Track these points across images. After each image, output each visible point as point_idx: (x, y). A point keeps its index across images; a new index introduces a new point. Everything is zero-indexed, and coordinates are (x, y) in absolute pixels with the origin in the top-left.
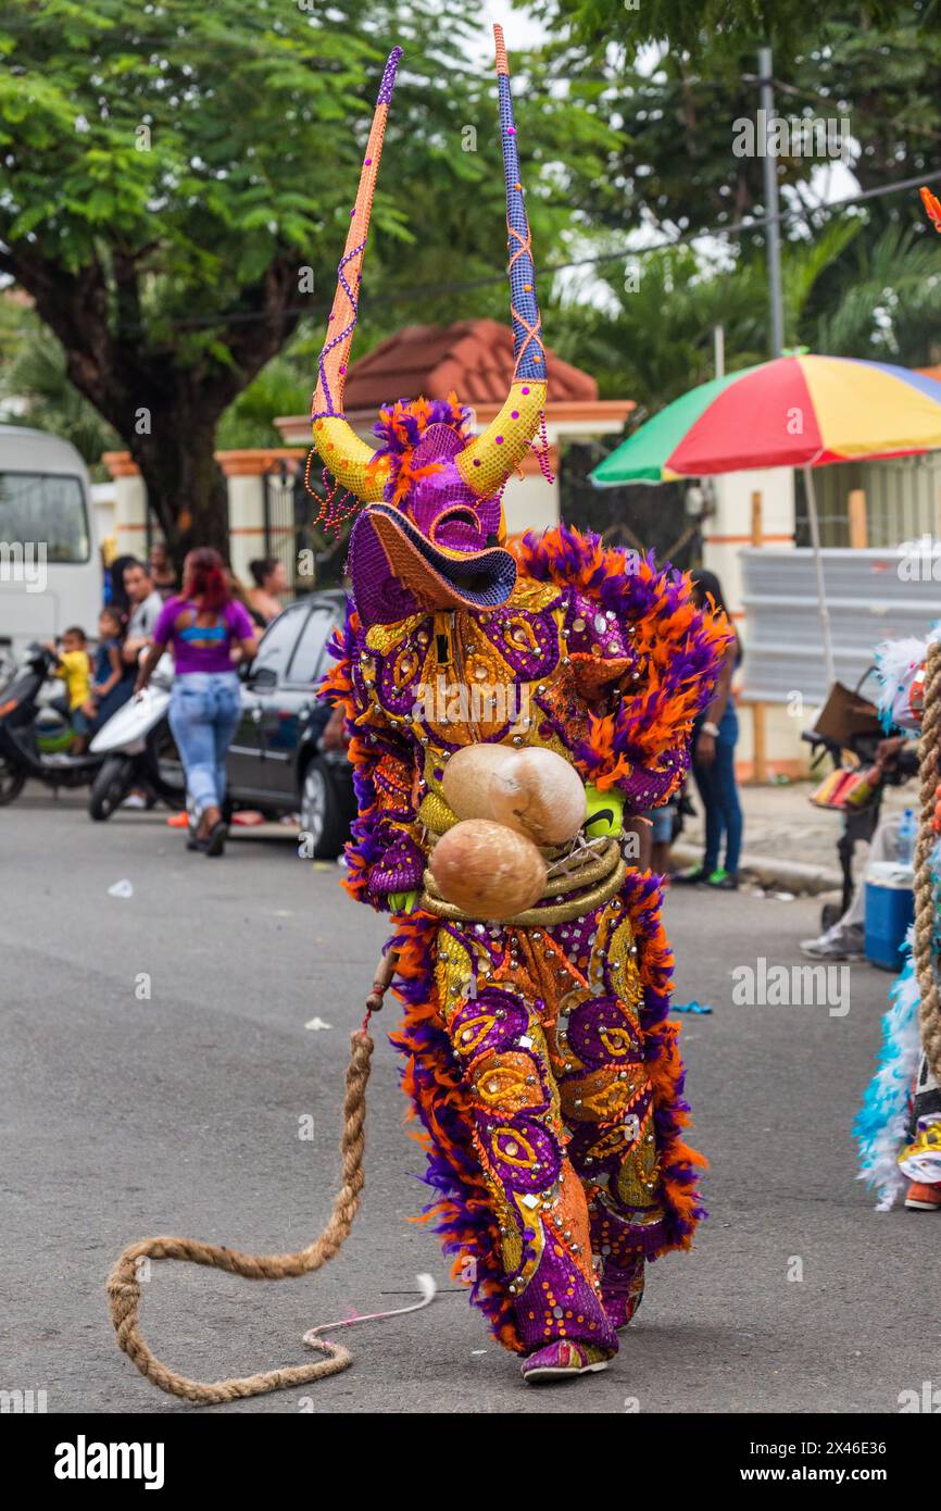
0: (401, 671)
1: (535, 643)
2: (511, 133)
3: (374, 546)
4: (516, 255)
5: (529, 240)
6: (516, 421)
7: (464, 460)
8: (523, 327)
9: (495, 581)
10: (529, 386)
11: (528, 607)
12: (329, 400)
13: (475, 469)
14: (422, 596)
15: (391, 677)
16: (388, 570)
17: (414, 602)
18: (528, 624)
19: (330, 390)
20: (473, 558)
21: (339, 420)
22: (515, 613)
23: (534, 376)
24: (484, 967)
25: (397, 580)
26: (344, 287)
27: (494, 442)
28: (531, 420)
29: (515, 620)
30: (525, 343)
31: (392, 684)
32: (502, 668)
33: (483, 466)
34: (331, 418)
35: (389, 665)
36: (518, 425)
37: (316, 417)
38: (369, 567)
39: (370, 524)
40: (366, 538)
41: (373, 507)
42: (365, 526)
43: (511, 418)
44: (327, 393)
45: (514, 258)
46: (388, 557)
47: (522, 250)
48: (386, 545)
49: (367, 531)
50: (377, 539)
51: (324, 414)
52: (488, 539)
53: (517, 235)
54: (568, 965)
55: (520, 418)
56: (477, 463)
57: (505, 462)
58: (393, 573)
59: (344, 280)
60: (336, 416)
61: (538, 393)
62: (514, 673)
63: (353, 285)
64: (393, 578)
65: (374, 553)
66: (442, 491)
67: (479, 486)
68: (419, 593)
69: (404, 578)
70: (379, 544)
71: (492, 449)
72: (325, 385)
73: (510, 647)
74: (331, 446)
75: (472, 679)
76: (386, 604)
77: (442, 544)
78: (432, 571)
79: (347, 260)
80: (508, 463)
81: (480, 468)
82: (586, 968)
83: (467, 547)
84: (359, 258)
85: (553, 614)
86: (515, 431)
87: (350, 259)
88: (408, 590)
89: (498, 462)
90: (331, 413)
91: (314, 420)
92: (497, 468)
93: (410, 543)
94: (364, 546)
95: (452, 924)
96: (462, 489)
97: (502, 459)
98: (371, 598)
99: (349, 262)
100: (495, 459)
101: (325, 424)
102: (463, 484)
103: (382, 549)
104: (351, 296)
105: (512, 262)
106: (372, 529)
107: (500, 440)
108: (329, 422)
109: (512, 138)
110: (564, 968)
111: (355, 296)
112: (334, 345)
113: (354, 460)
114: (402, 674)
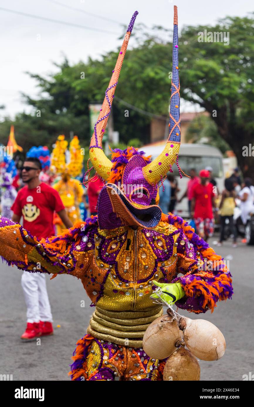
0: (111, 247)
1: (166, 248)
2: (176, 47)
3: (108, 200)
4: (174, 94)
5: (179, 89)
6: (167, 157)
7: (146, 169)
8: (174, 121)
9: (153, 218)
10: (174, 144)
11: (164, 233)
12: (97, 141)
13: (149, 174)
14: (124, 220)
15: (106, 248)
16: (112, 210)
17: (121, 222)
18: (164, 239)
19: (97, 137)
20: (145, 208)
21: (100, 149)
22: (159, 234)
23: (176, 141)
24: (105, 358)
25: (115, 214)
26: (107, 99)
27: (158, 164)
28: (173, 157)
29: (159, 237)
30: (174, 128)
31: (106, 251)
32: (152, 255)
33: (152, 173)
34: (97, 148)
35: (106, 244)
36: (168, 159)
37: (91, 147)
38: (105, 208)
39: (106, 191)
40: (105, 197)
41: (108, 185)
42: (105, 192)
43: (165, 156)
44: (96, 138)
45: (173, 95)
46: (112, 205)
47: (176, 92)
48: (112, 200)
49: (105, 194)
50: (109, 197)
51: (94, 146)
52: (152, 201)
53: (175, 86)
54: (140, 362)
55: (169, 156)
56: (150, 172)
57: (161, 172)
58: (114, 211)
59: (107, 96)
60: (99, 148)
61: (177, 147)
62: (156, 258)
63: (111, 99)
64: (113, 213)
65: (107, 202)
66: (136, 181)
67: (151, 180)
68: (123, 219)
69: (118, 213)
70: (109, 199)
71: (157, 167)
72: (96, 135)
73: (156, 247)
74: (95, 159)
75: (140, 257)
76: (110, 222)
77: (134, 201)
78: (129, 212)
79: (109, 89)
80: (162, 172)
81: (151, 173)
82: (147, 365)
83: (143, 203)
84: (114, 89)
85: (173, 236)
86: (166, 161)
87: (110, 89)
88: (119, 217)
89: (159, 172)
90: (97, 146)
91: (90, 148)
92: (158, 174)
93: (121, 201)
94: (104, 199)
95: (99, 341)
96: (144, 181)
97: (160, 171)
98: (104, 220)
99: (110, 90)
100: (157, 171)
101: (94, 150)
102: (144, 179)
103: (110, 201)
104: (109, 103)
105: (172, 96)
106: (107, 193)
107: (160, 164)
108: (96, 150)
109: (177, 49)
110: (139, 363)
111: (111, 103)
112: (101, 121)
113: (104, 165)
114: (111, 249)
